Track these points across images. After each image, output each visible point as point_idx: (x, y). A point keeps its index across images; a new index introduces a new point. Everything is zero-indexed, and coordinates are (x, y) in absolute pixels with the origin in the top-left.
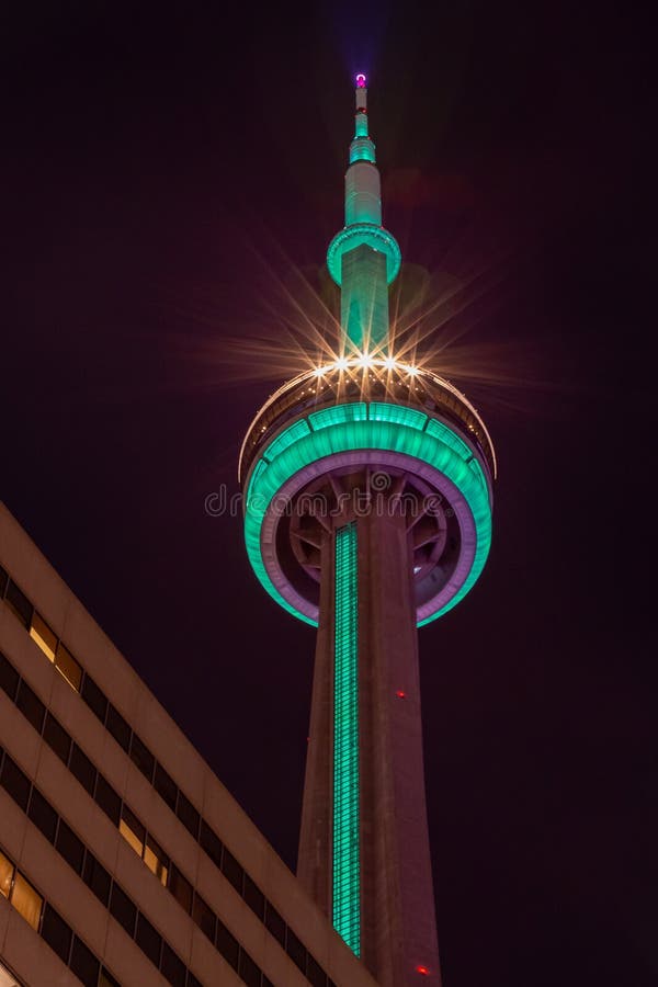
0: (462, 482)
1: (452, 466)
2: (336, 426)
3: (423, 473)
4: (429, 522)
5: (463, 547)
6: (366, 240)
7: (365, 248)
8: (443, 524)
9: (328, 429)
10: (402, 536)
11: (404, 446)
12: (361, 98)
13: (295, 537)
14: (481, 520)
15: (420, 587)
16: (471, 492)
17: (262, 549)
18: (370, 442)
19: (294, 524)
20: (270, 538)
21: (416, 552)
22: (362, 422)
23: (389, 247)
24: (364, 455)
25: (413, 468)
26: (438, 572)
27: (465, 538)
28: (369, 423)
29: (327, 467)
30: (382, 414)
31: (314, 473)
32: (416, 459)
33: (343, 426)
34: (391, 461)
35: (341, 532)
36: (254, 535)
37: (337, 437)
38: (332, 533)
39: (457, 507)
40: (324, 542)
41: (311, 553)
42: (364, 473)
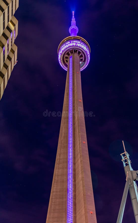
0: (85, 50)
1: (84, 47)
3: (80, 49)
4: (82, 56)
5: (86, 58)
6: (74, 27)
7: (73, 28)
8: (83, 56)
9: (68, 44)
10: (78, 57)
11: (78, 45)
12: (73, 14)
13: (65, 59)
14: (88, 55)
15: (81, 65)
16: (87, 51)
17: (61, 61)
18: (73, 45)
19: (65, 57)
20: (62, 59)
21: (80, 60)
22: (72, 43)
23: (76, 28)
24: (72, 47)
25: (79, 48)
26: (84, 63)
28: (73, 43)
29: (68, 49)
30: (75, 42)
31: (66, 50)
32: (79, 47)
33: (70, 43)
34: (76, 47)
35: (70, 57)
36: (60, 59)
37: (69, 45)
38: (69, 58)
39: (85, 53)
40: (68, 59)
41: (67, 61)
42: (73, 50)
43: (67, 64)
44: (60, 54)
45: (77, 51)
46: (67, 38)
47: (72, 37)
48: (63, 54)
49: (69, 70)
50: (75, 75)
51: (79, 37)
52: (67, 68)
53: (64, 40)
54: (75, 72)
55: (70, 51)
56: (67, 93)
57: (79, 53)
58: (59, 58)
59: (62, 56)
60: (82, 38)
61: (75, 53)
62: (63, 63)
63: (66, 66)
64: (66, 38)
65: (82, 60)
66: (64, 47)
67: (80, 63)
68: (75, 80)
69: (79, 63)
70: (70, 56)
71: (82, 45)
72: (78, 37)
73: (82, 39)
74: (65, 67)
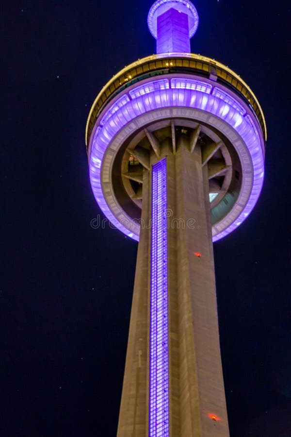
0: (240, 128)
1: (231, 115)
2: (147, 95)
3: (211, 121)
4: (219, 160)
5: (244, 175)
6: (173, 5)
7: (172, 11)
8: (229, 161)
9: (142, 97)
10: (199, 167)
11: (196, 102)
13: (126, 177)
14: (256, 154)
15: (217, 210)
16: (246, 134)
17: (102, 188)
18: (171, 101)
19: (124, 167)
20: (107, 178)
21: (210, 181)
22: (166, 90)
24: (168, 111)
25: (203, 118)
26: (229, 197)
27: (245, 168)
28: (170, 90)
29: (143, 122)
30: (181, 86)
31: (134, 127)
32: (205, 112)
33: (152, 94)
34: (187, 114)
35: (156, 168)
36: (96, 177)
37: (148, 101)
38: (150, 169)
39: (237, 145)
40: (145, 177)
41: (137, 187)
42: (170, 127)
43: (140, 205)
44: (97, 147)
45: (191, 131)
46: (140, 62)
47: (169, 59)
48: (116, 147)
49: (147, 234)
50: (184, 268)
51: (206, 59)
52: (137, 228)
53: (125, 75)
54: (183, 250)
55: (154, 133)
56: (139, 369)
57: (205, 143)
58: (93, 170)
59: (111, 158)
60: (219, 64)
61: (183, 146)
62: (112, 198)
63: (133, 212)
64: (134, 64)
65: (219, 181)
66: (121, 109)
67: (212, 196)
68: (185, 297)
69: (207, 198)
70: (154, 161)
71: (221, 102)
72: (198, 57)
73: (222, 70)
74: (123, 216)
